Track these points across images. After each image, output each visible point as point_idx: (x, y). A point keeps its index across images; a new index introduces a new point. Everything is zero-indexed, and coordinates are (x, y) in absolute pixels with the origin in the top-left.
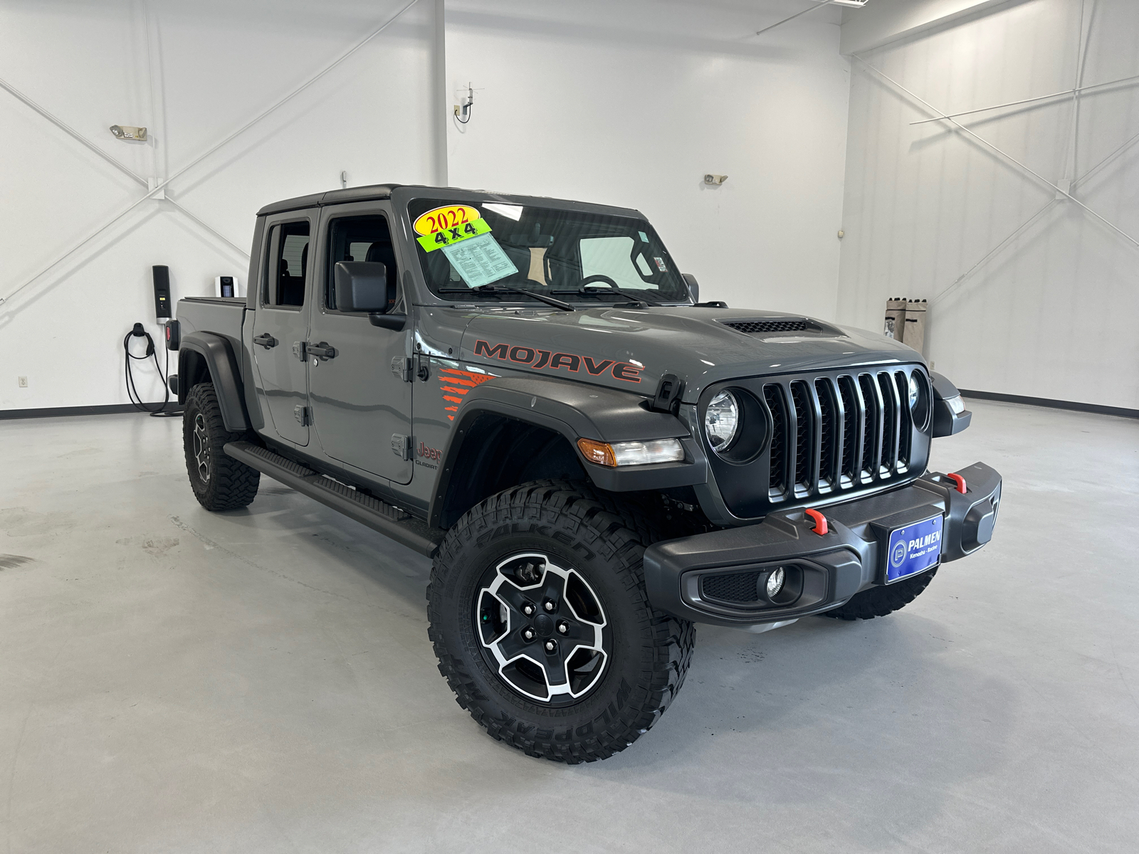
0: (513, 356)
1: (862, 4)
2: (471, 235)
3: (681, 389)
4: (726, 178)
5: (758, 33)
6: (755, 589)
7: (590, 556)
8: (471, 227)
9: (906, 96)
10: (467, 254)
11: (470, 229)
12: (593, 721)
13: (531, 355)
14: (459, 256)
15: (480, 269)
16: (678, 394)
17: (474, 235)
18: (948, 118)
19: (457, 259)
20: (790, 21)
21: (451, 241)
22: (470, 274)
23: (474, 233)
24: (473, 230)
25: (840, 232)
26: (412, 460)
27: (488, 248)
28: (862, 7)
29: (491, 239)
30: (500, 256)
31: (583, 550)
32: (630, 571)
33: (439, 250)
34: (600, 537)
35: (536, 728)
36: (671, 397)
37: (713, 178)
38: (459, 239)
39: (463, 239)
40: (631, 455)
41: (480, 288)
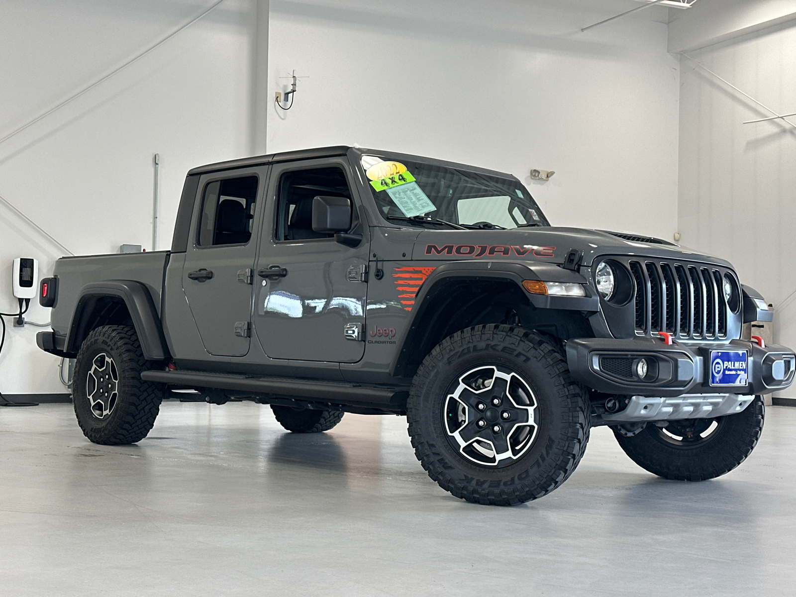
0: (458, 251)
1: (688, 5)
2: (403, 182)
3: (581, 258)
4: (553, 173)
5: (582, 30)
6: (631, 370)
7: (528, 359)
8: (402, 177)
9: (738, 95)
10: (402, 195)
11: (402, 178)
12: (529, 468)
13: (472, 250)
14: (397, 195)
15: (411, 206)
16: (579, 261)
17: (404, 183)
18: (782, 118)
19: (396, 198)
20: (616, 19)
21: (391, 186)
22: (406, 208)
23: (404, 181)
24: (403, 179)
25: (676, 235)
26: (364, 341)
27: (415, 191)
28: (688, 9)
29: (416, 186)
30: (423, 198)
31: (522, 356)
32: (553, 366)
33: (384, 191)
34: (534, 348)
35: (489, 481)
36: (575, 262)
37: (539, 172)
38: (396, 184)
39: (398, 184)
40: (555, 290)
41: (414, 217)
